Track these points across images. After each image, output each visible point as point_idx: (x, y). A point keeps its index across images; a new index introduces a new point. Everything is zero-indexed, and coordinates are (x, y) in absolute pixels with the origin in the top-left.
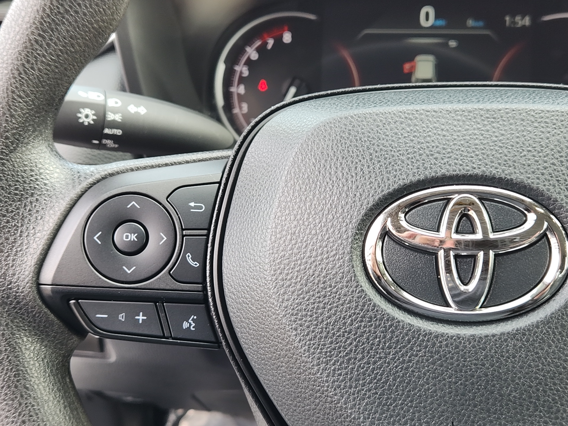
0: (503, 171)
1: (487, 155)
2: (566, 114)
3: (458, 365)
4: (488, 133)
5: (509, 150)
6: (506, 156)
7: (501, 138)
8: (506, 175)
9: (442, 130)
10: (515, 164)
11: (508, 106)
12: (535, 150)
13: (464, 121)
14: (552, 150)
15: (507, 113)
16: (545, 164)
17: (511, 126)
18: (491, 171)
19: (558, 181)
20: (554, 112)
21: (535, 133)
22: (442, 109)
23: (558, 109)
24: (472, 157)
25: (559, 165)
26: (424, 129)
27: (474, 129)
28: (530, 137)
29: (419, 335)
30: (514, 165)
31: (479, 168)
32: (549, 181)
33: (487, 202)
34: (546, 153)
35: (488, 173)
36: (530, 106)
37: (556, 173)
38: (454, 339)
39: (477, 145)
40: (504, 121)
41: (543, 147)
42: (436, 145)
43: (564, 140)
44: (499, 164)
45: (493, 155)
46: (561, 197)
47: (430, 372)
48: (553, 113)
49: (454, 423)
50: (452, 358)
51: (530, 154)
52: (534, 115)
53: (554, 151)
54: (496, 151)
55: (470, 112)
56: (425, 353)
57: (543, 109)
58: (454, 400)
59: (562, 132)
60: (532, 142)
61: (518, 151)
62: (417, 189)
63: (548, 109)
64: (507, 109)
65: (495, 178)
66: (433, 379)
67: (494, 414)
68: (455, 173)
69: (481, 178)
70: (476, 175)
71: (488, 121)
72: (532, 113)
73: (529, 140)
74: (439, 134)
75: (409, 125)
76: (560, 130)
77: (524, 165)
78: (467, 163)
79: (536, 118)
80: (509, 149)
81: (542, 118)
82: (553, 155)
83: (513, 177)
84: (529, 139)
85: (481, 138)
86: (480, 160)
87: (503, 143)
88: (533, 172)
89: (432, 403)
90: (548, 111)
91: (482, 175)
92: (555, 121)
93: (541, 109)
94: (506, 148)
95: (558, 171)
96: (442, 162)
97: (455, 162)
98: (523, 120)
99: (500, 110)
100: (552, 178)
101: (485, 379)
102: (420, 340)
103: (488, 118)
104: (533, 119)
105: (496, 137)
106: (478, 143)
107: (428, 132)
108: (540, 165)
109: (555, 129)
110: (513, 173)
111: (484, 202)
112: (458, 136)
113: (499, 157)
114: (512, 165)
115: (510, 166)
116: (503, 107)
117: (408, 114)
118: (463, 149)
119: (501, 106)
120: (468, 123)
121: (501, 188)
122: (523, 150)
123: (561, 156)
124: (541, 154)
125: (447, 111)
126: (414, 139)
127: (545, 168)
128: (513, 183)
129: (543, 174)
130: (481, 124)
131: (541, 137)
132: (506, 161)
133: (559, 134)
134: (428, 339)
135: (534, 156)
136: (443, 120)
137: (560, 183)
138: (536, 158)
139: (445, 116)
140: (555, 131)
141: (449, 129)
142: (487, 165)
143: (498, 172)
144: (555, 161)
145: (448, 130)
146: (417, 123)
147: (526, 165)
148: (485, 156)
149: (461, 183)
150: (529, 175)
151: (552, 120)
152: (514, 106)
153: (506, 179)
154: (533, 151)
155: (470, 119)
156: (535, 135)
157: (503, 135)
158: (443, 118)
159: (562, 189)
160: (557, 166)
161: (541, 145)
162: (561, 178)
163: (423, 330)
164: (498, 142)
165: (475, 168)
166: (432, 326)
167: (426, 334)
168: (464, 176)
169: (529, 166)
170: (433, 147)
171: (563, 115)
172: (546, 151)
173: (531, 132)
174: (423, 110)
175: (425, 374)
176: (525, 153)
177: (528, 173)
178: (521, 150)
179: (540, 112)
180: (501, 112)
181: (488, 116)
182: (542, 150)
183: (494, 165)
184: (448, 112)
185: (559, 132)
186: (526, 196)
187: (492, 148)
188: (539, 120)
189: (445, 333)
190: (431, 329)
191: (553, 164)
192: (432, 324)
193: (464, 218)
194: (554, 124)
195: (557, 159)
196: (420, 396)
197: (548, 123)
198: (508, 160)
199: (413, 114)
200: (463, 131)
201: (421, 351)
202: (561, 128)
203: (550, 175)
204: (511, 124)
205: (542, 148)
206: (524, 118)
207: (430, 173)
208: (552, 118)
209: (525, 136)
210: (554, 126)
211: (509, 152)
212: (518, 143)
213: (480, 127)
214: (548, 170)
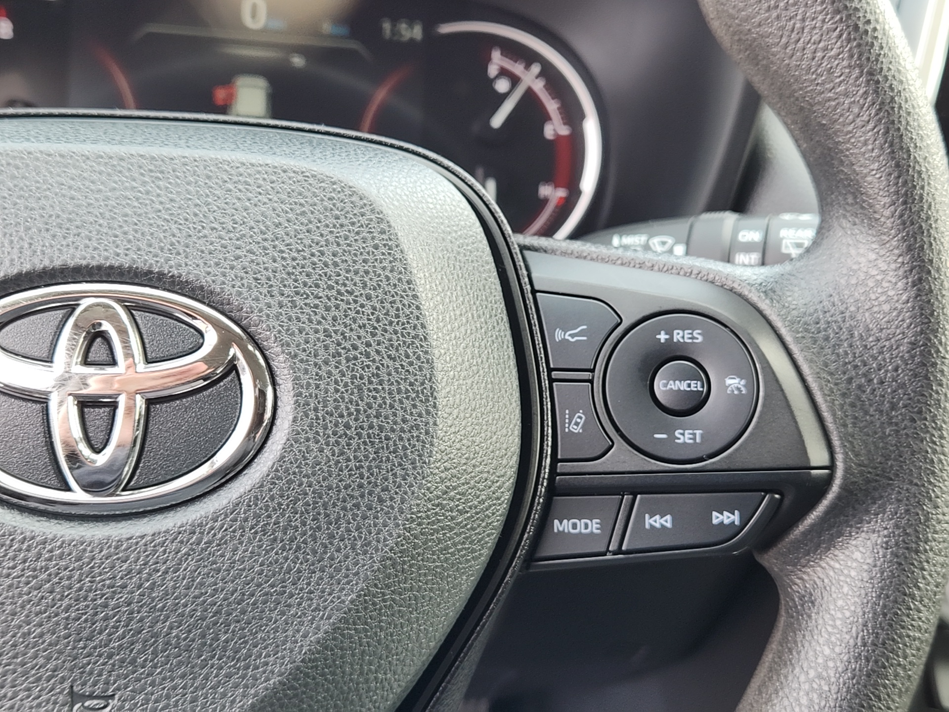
0: (167, 260)
1: (143, 234)
2: (280, 171)
3: (80, 589)
4: (147, 196)
5: (180, 227)
6: (174, 236)
7: (168, 206)
8: (171, 267)
9: (70, 188)
10: (187, 250)
11: (187, 152)
12: (223, 228)
13: (109, 175)
14: (251, 228)
15: (185, 164)
16: (238, 252)
17: (188, 187)
18: (146, 261)
19: (256, 279)
20: (261, 166)
21: (225, 199)
22: (74, 153)
23: (269, 162)
24: (116, 236)
25: (261, 253)
26: (38, 185)
27: (126, 188)
28: (218, 207)
29: (12, 540)
30: (185, 251)
31: (126, 255)
32: (242, 279)
33: (139, 313)
34: (241, 233)
35: (140, 264)
36: (226, 155)
37: (254, 267)
38: (74, 546)
39: (126, 215)
40: (178, 178)
41: (236, 223)
42: (57, 214)
43: (271, 212)
44: (162, 249)
45: (152, 234)
46: (260, 305)
47: (32, 603)
48: (260, 169)
49: (75, 688)
50: (69, 578)
51: (215, 234)
52: (228, 169)
53: (255, 230)
54: (158, 226)
55: (122, 159)
56: (23, 570)
57: (245, 161)
58: (74, 648)
59: (270, 200)
60: (220, 214)
61: (195, 228)
62: (18, 289)
63: (254, 161)
64: (184, 157)
65: (151, 272)
66: (37, 615)
67: (142, 668)
68: (84, 263)
69: (129, 272)
70: (120, 267)
71: (152, 177)
72: (226, 167)
73: (214, 212)
74: (64, 196)
75: (13, 177)
76: (268, 196)
77: (202, 252)
78: (106, 245)
79: (230, 175)
80: (180, 224)
81: (241, 175)
82: (251, 237)
83: (183, 271)
84: (216, 208)
85: (136, 204)
86: (129, 241)
87: (171, 214)
88: (217, 264)
89: (36, 656)
90: (253, 165)
91: (130, 268)
92: (261, 182)
93: (241, 160)
94: (176, 222)
95: (258, 264)
96: (64, 243)
97: (86, 244)
98: (209, 177)
99: (172, 159)
100: (248, 275)
101: (126, 611)
102: (14, 548)
103: (151, 171)
104: (225, 178)
105: (161, 203)
106: (130, 212)
107: (45, 190)
108: (229, 252)
109: (260, 194)
110: (184, 265)
111: (134, 312)
112: (96, 199)
113: (162, 237)
114: (181, 251)
115: (178, 254)
116: (180, 153)
117: (14, 158)
118: (101, 221)
119: (175, 152)
120: (116, 178)
121: (164, 290)
122: (203, 227)
123: (266, 240)
124: (232, 235)
125: (83, 155)
126: (18, 201)
127: (238, 258)
128: (181, 281)
129: (232, 268)
130: (138, 181)
131: (235, 206)
132: (172, 244)
133: (265, 203)
134: (29, 546)
135: (220, 237)
136: (74, 171)
137: (259, 283)
138: (223, 242)
139: (78, 164)
140: (260, 197)
141: (82, 187)
142: (139, 250)
143: (157, 262)
144: (254, 247)
145: (80, 188)
146: (27, 174)
147: (206, 252)
148: (139, 235)
149: (95, 279)
150: (209, 269)
151: (257, 179)
152: (197, 153)
153: (170, 274)
154: (220, 228)
155: (120, 172)
156: (226, 203)
157: (172, 200)
158: (75, 167)
159: (261, 293)
160: (257, 256)
161: (233, 220)
162: (262, 275)
163: (19, 531)
164: (163, 212)
165: (118, 255)
166: (37, 524)
167: (25, 538)
168: (99, 268)
169: (210, 253)
170: (51, 216)
171: (275, 173)
172: (241, 231)
173: (219, 198)
174: (41, 152)
175: (23, 607)
176: (205, 232)
177: (209, 265)
178: (200, 228)
179: (239, 165)
180: (175, 161)
181: (152, 168)
182: (234, 228)
183: (152, 250)
184: (83, 158)
185: (266, 201)
186: (204, 303)
187: (152, 221)
188: (235, 178)
189: (59, 536)
190: (34, 528)
191: (251, 252)
192: (38, 521)
193: (99, 340)
194: (258, 187)
195: (259, 243)
196: (14, 645)
197: (249, 185)
198: (177, 244)
199: (22, 158)
200: (106, 192)
201: (16, 567)
202: (270, 193)
203: (244, 269)
204: (189, 184)
205: (235, 225)
206: (211, 174)
207: (41, 262)
208: (257, 176)
209: (208, 204)
210: (260, 190)
211: (180, 229)
212: (196, 215)
213: (136, 185)
214: (242, 262)
